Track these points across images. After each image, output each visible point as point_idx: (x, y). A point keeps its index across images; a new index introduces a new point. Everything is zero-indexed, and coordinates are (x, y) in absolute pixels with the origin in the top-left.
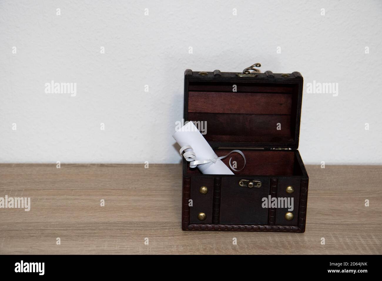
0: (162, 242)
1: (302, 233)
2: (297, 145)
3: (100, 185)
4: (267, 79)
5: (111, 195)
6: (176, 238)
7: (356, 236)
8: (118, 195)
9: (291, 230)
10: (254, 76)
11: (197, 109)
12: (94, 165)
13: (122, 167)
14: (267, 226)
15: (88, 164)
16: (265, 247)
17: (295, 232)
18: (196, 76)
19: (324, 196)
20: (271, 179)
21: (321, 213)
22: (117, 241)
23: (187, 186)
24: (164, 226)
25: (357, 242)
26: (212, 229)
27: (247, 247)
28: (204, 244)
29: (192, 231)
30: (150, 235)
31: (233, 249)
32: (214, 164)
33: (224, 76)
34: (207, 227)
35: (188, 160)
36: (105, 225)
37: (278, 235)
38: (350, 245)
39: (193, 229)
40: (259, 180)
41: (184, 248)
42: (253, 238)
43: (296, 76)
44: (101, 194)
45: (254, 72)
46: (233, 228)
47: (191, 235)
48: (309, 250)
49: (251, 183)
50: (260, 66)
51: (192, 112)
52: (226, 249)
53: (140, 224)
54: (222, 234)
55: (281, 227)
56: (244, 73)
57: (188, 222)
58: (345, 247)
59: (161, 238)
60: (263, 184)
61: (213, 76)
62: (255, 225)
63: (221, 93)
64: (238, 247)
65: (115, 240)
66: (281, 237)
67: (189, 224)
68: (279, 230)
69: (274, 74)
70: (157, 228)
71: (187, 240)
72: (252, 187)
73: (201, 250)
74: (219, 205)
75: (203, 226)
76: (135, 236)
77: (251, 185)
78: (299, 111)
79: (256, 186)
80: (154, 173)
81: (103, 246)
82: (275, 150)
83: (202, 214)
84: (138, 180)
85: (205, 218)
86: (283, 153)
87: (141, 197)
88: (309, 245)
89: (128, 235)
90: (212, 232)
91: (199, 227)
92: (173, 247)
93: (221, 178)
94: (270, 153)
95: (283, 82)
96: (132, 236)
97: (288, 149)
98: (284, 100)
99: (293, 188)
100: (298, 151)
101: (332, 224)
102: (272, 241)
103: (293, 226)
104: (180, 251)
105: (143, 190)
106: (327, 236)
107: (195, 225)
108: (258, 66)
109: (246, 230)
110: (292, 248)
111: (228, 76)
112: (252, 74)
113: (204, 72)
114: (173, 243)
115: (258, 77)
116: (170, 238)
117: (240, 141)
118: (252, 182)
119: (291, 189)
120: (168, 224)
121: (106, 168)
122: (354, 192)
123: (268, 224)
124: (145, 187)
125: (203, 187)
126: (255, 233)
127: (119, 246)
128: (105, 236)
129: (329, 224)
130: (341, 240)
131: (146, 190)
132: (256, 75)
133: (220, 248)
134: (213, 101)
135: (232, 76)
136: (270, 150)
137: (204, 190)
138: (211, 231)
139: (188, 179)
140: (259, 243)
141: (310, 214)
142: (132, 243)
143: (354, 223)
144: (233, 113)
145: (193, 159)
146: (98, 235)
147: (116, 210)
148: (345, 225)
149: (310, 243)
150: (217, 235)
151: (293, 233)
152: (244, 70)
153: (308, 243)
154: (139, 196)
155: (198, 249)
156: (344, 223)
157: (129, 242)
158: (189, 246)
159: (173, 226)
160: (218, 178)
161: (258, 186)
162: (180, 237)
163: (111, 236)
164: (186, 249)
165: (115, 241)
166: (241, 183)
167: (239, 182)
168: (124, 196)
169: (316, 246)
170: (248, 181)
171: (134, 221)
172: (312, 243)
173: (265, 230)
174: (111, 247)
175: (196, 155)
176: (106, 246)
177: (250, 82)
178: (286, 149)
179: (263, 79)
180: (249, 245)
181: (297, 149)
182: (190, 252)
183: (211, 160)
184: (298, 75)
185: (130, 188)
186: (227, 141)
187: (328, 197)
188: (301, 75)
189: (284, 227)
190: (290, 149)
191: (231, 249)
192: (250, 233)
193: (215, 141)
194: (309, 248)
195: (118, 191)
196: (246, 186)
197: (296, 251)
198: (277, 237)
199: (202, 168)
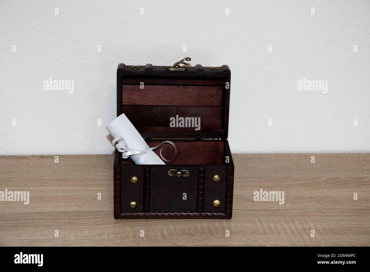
0: (94, 231)
1: (229, 220)
2: (226, 135)
3: (38, 176)
4: (196, 72)
5: (49, 186)
6: (107, 226)
7: (280, 221)
8: (55, 186)
9: (218, 216)
10: (183, 69)
11: (131, 102)
12: (34, 156)
13: (62, 158)
14: (196, 213)
15: (28, 156)
16: (193, 234)
17: (222, 219)
18: (129, 70)
19: (254, 184)
20: (198, 168)
21: (249, 200)
22: (50, 231)
23: (118, 176)
24: (97, 215)
25: (280, 227)
26: (143, 216)
27: (175, 234)
28: (134, 231)
29: (124, 219)
30: (83, 223)
31: (161, 236)
32: (145, 154)
33: (155, 70)
34: (139, 215)
35: (120, 151)
36: (40, 215)
37: (207, 221)
38: (273, 230)
39: (124, 217)
40: (187, 169)
41: (115, 236)
42: (182, 224)
43: (224, 70)
44: (39, 185)
45: (184, 65)
46: (163, 215)
47: (122, 223)
48: (234, 236)
49: (179, 173)
50: (190, 60)
51: (126, 104)
52: (155, 236)
53: (74, 213)
54: (153, 222)
55: (209, 214)
56: (174, 67)
57: (120, 211)
58: (268, 232)
59: (94, 226)
60: (191, 173)
61: (144, 70)
62: (184, 212)
63: (155, 86)
64: (166, 234)
65: (48, 229)
66: (209, 223)
67: (121, 213)
68: (207, 216)
69: (204, 68)
70: (90, 217)
71: (118, 228)
72: (180, 176)
73: (131, 237)
74: (149, 194)
75: (134, 215)
76: (68, 225)
77: (179, 174)
78: (227, 102)
79: (184, 175)
80: (93, 163)
81: (35, 235)
82: (206, 141)
83: (133, 203)
84: (77, 171)
85: (136, 206)
86: (213, 143)
87: (77, 187)
88: (235, 230)
89: (61, 224)
90: (144, 220)
91: (130, 215)
92: (104, 235)
93: (150, 168)
94: (201, 143)
95: (212, 75)
96: (65, 225)
97: (218, 139)
98: (215, 92)
99: (220, 177)
100: (227, 141)
101: (259, 210)
102: (200, 228)
103: (221, 212)
104: (111, 238)
105: (80, 180)
106: (253, 222)
107: (127, 213)
108: (188, 59)
109: (175, 217)
110: (218, 234)
111: (158, 70)
112: (182, 67)
113: (136, 66)
114: (104, 231)
115: (187, 71)
116: (102, 226)
117: (172, 132)
118: (180, 171)
119: (218, 178)
120: (101, 213)
121: (46, 159)
122: (281, 179)
123: (197, 211)
124: (82, 177)
125: (133, 177)
126: (184, 220)
127: (51, 235)
128: (38, 226)
129: (255, 210)
130: (265, 225)
131: (83, 180)
132: (186, 68)
133: (149, 235)
134: (147, 94)
135: (163, 70)
136: (201, 140)
137: (135, 180)
138: (142, 219)
139: (118, 169)
140: (187, 230)
141: (239, 201)
142: (64, 232)
143: (279, 209)
144: (166, 105)
145: (125, 150)
146: (32, 225)
147: (52, 200)
148: (270, 210)
149: (236, 229)
150: (148, 222)
151: (221, 219)
152: (174, 64)
153: (233, 229)
154: (76, 186)
155: (128, 236)
156: (270, 209)
157: (61, 231)
158: (119, 234)
159: (106, 215)
160: (147, 168)
161: (186, 175)
162: (111, 225)
163: (45, 225)
164: (116, 236)
165: (48, 231)
166: (170, 173)
167: (167, 172)
168: (62, 187)
169: (241, 231)
170: (177, 170)
171: (68, 211)
172: (238, 229)
173: (193, 217)
174: (43, 236)
175: (129, 146)
176: (38, 235)
177: (180, 76)
178: (216, 139)
179: (192, 72)
180: (177, 231)
181: (227, 139)
182: (120, 239)
183: (143, 151)
184: (226, 68)
185: (68, 178)
186: (159, 132)
187: (258, 184)
188: (229, 69)
189: (212, 214)
190: (220, 139)
191: (160, 236)
192: (179, 220)
193: (148, 132)
194: (234, 233)
195: (55, 182)
196: (175, 175)
197: (222, 237)
198: (205, 223)
199: (134, 158)
